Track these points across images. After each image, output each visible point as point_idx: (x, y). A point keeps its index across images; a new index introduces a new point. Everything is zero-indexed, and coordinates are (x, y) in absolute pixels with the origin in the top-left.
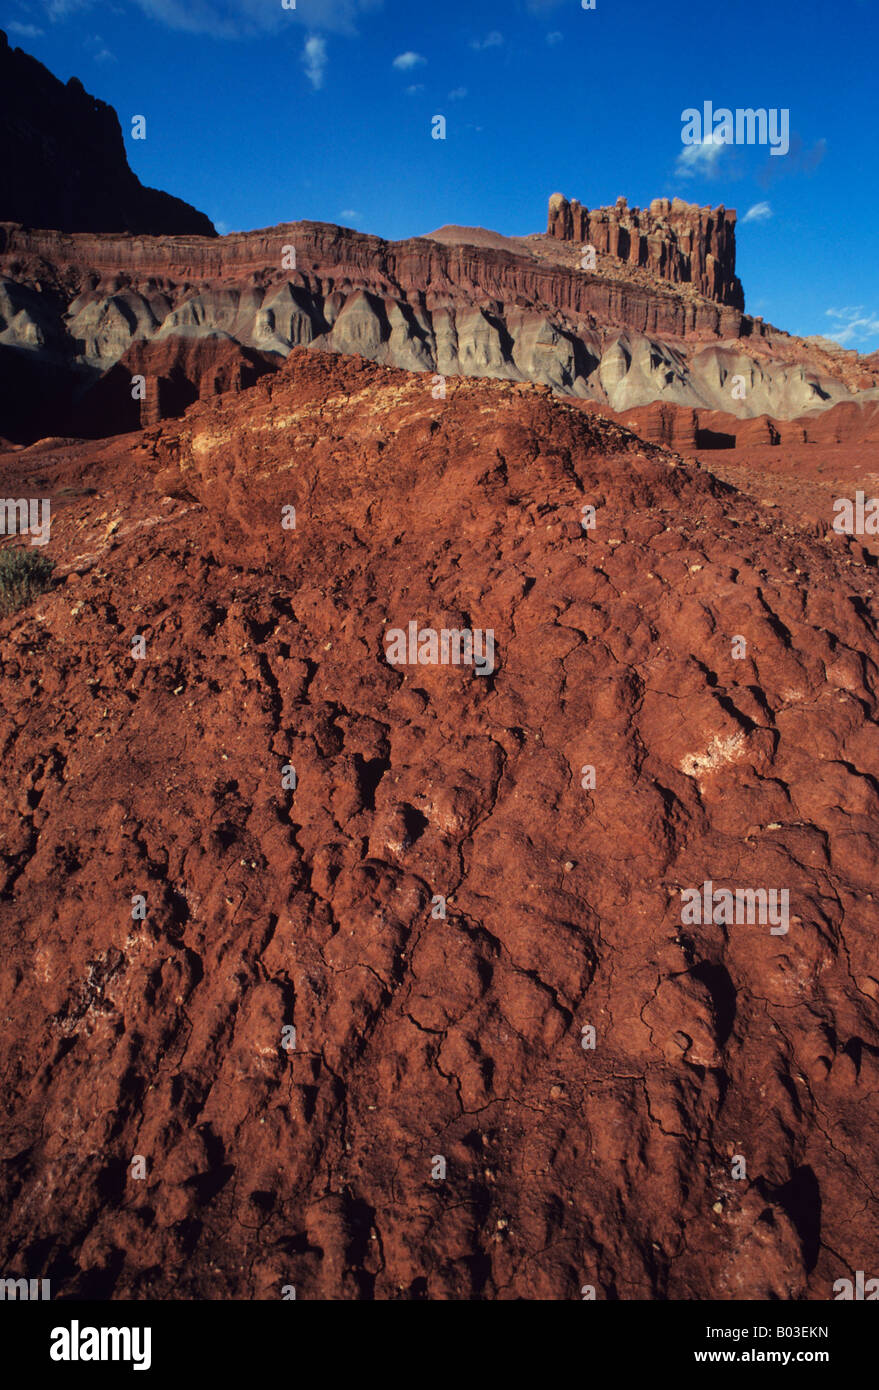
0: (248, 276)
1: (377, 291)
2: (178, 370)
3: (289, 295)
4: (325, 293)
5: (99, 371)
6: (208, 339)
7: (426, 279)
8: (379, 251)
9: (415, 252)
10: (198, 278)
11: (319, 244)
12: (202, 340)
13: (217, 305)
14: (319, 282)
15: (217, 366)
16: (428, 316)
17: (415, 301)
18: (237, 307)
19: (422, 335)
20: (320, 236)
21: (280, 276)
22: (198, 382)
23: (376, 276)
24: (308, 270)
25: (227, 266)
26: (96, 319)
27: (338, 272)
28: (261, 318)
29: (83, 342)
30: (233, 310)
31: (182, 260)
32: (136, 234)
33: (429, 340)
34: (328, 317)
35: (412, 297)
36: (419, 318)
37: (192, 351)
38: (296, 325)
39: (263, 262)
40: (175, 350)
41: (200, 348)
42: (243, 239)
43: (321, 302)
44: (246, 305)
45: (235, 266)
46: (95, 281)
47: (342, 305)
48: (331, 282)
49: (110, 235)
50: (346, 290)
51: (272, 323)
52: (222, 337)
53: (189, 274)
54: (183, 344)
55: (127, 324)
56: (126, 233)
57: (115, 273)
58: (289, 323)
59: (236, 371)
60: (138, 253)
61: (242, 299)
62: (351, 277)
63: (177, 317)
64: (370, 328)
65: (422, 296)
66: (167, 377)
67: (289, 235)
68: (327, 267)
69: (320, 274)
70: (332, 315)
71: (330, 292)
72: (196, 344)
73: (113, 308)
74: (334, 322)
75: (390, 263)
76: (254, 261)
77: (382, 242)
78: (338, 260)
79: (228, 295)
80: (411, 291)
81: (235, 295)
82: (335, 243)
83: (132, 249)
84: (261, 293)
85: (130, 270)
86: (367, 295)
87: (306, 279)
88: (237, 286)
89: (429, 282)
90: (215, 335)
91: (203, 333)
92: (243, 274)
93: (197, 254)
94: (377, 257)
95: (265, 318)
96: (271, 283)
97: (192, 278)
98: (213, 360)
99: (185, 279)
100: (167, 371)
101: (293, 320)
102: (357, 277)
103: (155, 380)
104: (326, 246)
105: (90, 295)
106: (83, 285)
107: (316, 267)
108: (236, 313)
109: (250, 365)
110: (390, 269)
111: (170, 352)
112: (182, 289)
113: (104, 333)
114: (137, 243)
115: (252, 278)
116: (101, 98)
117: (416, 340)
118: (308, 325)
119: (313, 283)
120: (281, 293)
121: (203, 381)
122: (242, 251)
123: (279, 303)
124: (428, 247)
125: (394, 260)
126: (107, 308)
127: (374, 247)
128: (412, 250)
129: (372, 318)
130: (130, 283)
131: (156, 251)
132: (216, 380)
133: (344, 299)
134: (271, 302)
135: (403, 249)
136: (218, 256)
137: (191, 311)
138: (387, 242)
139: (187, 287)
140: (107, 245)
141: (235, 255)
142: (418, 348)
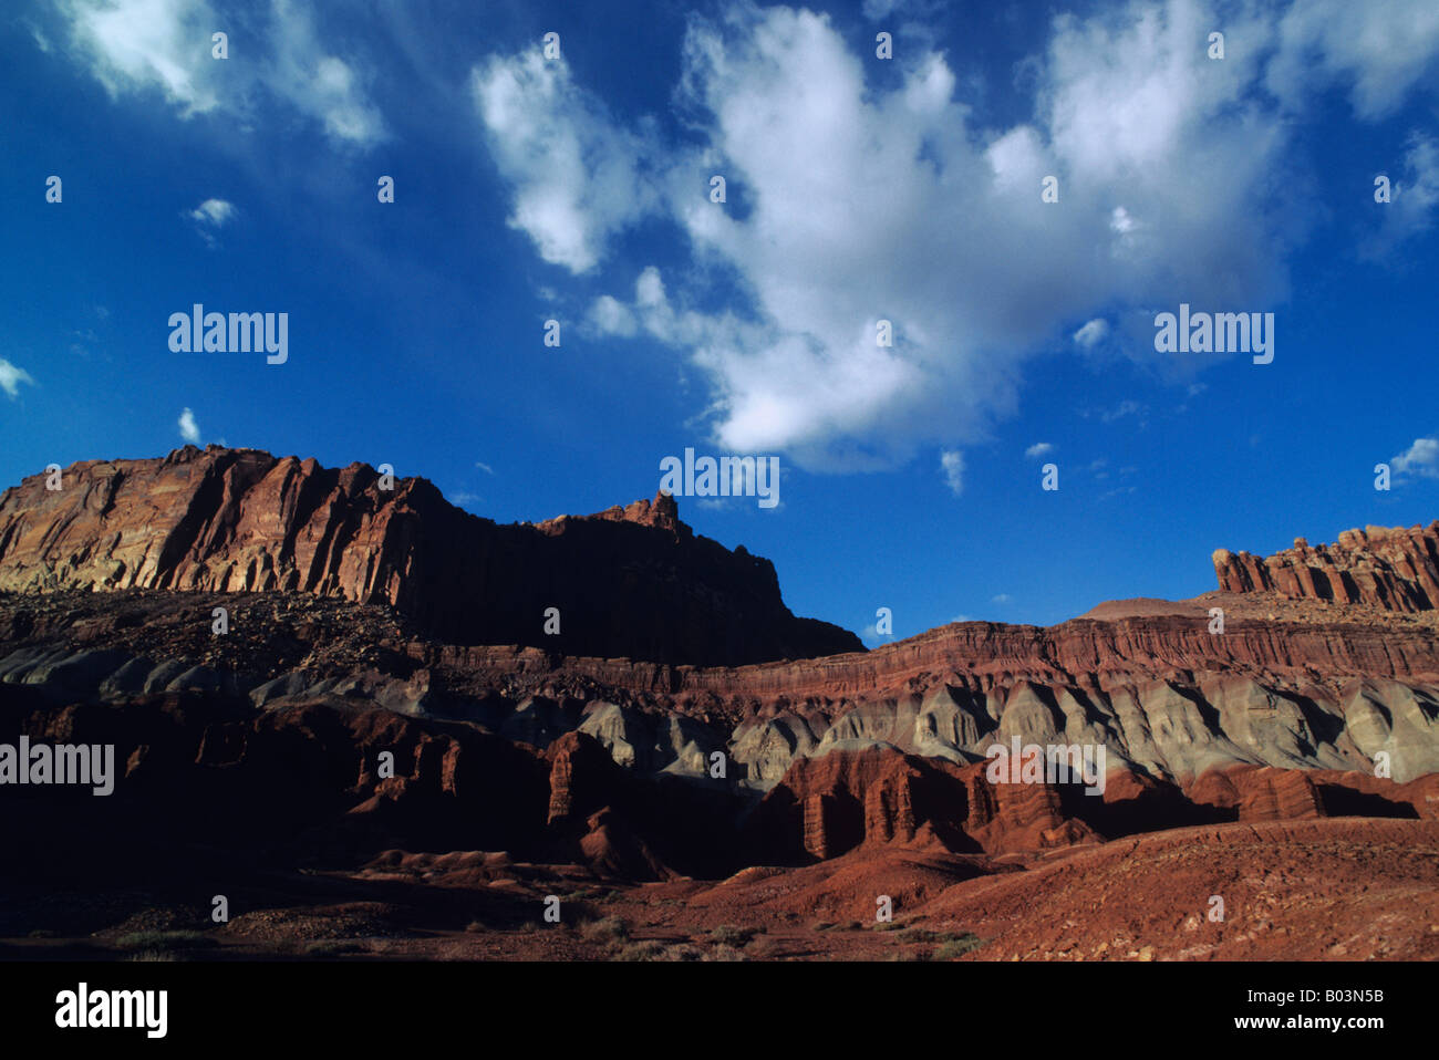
0: (904, 683)
1: (1042, 679)
2: (841, 787)
3: (948, 696)
4: (985, 688)
5: (761, 793)
6: (869, 751)
7: (1093, 659)
8: (1036, 639)
9: (1076, 633)
10: (854, 692)
11: (971, 642)
12: (863, 753)
13: (874, 716)
14: (977, 679)
15: (882, 779)
16: (1106, 698)
17: (1086, 683)
18: (895, 714)
19: (1103, 719)
20: (972, 634)
21: (935, 679)
22: (863, 797)
23: (1037, 664)
24: (964, 669)
25: (881, 677)
26: (758, 742)
27: (996, 666)
28: (921, 723)
29: (745, 766)
30: (891, 718)
31: (837, 676)
32: (793, 661)
33: (1112, 724)
34: (992, 714)
35: (1082, 680)
36: (1095, 700)
37: (854, 765)
38: (959, 726)
39: (916, 668)
40: (836, 766)
41: (861, 762)
42: (894, 649)
43: (982, 699)
44: (904, 712)
45: (890, 676)
46: (757, 707)
47: (1006, 699)
48: (990, 677)
49: (770, 664)
50: (1007, 683)
51: (933, 727)
52: (884, 747)
53: (844, 689)
54: (845, 758)
55: (788, 744)
56: (784, 660)
57: (775, 697)
58: (952, 725)
59: (903, 781)
60: (795, 676)
61: (899, 706)
62: (1010, 669)
63: (835, 731)
64: (1041, 718)
65: (1094, 677)
66: (830, 794)
67: (940, 638)
68: (983, 663)
69: (977, 671)
70: (997, 711)
71: (990, 687)
72: (858, 758)
73: (774, 730)
74: (999, 718)
75: (1050, 649)
76: (908, 668)
77: (1037, 630)
78: (993, 655)
79: (886, 706)
80: (1079, 674)
81: (892, 703)
82: (988, 639)
83: (790, 673)
84: (918, 698)
85: (788, 693)
86: (1031, 685)
87: (963, 678)
88: (892, 695)
89: (1097, 662)
90: (876, 746)
91: (864, 745)
92: (897, 682)
93: (851, 670)
94: (1035, 646)
95: (926, 723)
96: (927, 687)
97: (847, 693)
98: (877, 773)
99: (840, 695)
100: (830, 788)
101: (955, 721)
102: (1017, 669)
103: (819, 798)
104: (979, 644)
105: (753, 721)
106: (746, 712)
107: (971, 665)
108: (895, 721)
109: (917, 774)
110: (1051, 655)
111: (831, 767)
112: (839, 704)
113: (765, 756)
114: (795, 668)
115: (908, 684)
116: (761, 556)
117: (1097, 725)
118: (972, 725)
119: (971, 681)
120: (938, 695)
121: (868, 796)
122: (895, 660)
123: (939, 706)
124: (1089, 627)
125: (1054, 646)
126: (768, 731)
127: (1031, 636)
128: (1071, 632)
129: (1041, 709)
130: (788, 704)
131: (812, 671)
132: (883, 794)
133: (1006, 692)
134: (930, 705)
135: (1062, 633)
136: (872, 668)
137: (849, 725)
138: (1043, 629)
139: (843, 701)
140: (768, 672)
141: (888, 665)
142: (1102, 735)
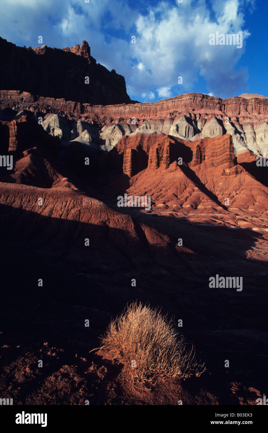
0: (167, 114)
1: (219, 117)
2: (140, 147)
3: (184, 119)
4: (198, 119)
6: (153, 134)
7: (238, 112)
8: (219, 103)
9: (234, 102)
10: (148, 117)
11: (195, 101)
12: (150, 134)
13: (155, 125)
14: (195, 115)
15: (157, 144)
16: (241, 126)
17: (235, 121)
18: (163, 125)
19: (240, 133)
20: (196, 98)
21: (179, 113)
22: (148, 151)
23: (217, 112)
24: (191, 112)
25: (159, 112)
26: (110, 132)
27: (203, 111)
28: (173, 128)
29: (105, 140)
30: (161, 126)
31: (143, 111)
32: (127, 104)
33: (243, 135)
34: (199, 128)
35: (233, 119)
36: (238, 127)
37: (146, 139)
38: (187, 130)
39: (172, 110)
40: (139, 138)
41: (149, 137)
42: (165, 102)
43: (196, 122)
44: (167, 124)
45: (162, 112)
46: (112, 120)
47: (205, 123)
48: (200, 115)
49: (118, 105)
50: (206, 117)
51: (177, 130)
52: (159, 133)
53: (145, 116)
54: (142, 136)
55: (122, 133)
56: (124, 104)
57: (119, 117)
58: (184, 130)
59: (167, 144)
60: (127, 110)
61: (165, 122)
62: (208, 113)
64: (218, 130)
65: (238, 119)
66: (135, 149)
67: (183, 99)
68: (198, 110)
69: (195, 112)
70: (201, 126)
71: (200, 118)
72: (148, 136)
73: (117, 128)
74: (202, 129)
75: (223, 107)
76: (169, 110)
77: (220, 99)
78: (202, 107)
79: (160, 121)
80: (232, 117)
81: (162, 121)
82: (201, 100)
83: (125, 109)
84: (172, 120)
85: (124, 116)
86: (216, 118)
87: (190, 114)
88: (163, 118)
89: (239, 114)
90: (156, 132)
91: (151, 131)
92: (165, 114)
93: (148, 109)
94: (218, 105)
95: (175, 128)
96: (176, 116)
97: (146, 118)
98: (155, 142)
99: (143, 118)
100: (136, 147)
101: (186, 128)
102: (210, 113)
103: (130, 150)
104: (198, 102)
105: (110, 124)
106: (108, 122)
107: (193, 110)
108: (162, 127)
110: (223, 110)
111: (137, 139)
112: (142, 121)
113: (113, 137)
114: (127, 107)
115: (169, 115)
117: (238, 135)
118: (192, 130)
119: (193, 115)
120: (181, 118)
121: (151, 150)
122: (165, 106)
123: (180, 122)
124: (239, 100)
125: (225, 106)
126: (114, 128)
127: (217, 101)
128: (232, 101)
129: (218, 126)
130: (124, 120)
131: (133, 109)
132: (157, 149)
133: (206, 121)
134: (177, 122)
135: (229, 102)
136: (156, 109)
137: (145, 127)
138: (222, 99)
139: (144, 120)
140: (117, 108)
141: (162, 108)
142: (239, 138)
